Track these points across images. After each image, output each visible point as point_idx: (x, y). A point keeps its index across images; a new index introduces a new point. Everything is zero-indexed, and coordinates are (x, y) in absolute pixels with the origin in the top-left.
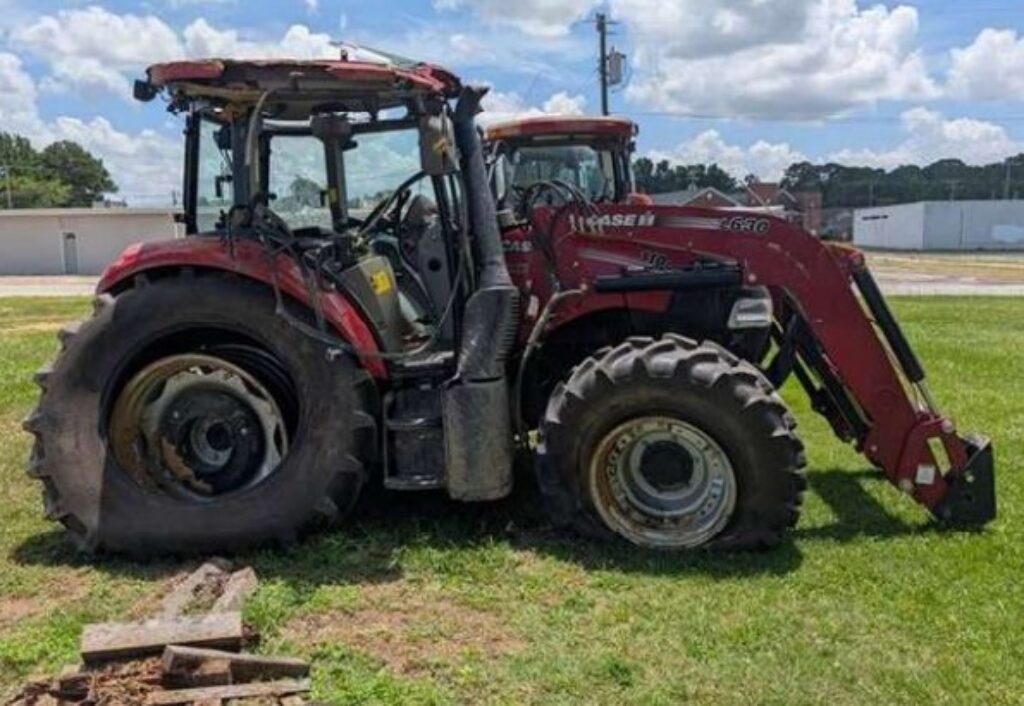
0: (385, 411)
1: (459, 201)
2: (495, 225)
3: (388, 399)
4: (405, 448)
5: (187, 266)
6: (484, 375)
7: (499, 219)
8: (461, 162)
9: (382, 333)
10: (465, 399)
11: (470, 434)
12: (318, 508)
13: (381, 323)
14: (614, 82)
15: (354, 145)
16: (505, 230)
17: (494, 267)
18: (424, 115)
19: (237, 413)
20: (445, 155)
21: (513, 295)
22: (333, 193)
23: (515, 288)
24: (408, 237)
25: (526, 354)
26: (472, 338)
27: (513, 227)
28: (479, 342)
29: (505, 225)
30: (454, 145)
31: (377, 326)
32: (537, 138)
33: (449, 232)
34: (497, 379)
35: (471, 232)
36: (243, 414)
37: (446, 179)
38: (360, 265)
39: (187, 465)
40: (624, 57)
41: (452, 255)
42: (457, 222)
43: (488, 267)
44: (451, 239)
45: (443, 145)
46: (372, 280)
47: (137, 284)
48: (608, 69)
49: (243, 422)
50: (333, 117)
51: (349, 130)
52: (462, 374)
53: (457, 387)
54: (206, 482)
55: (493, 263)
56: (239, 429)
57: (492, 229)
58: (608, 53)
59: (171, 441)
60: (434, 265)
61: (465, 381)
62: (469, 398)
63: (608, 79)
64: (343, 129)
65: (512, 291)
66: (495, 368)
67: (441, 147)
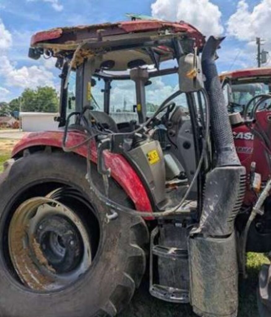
0: (152, 241)
1: (204, 107)
2: (228, 123)
3: (154, 233)
4: (163, 266)
5: (49, 146)
6: (220, 233)
7: (231, 118)
8: (205, 83)
9: (152, 189)
10: (205, 248)
11: (208, 273)
12: (104, 309)
13: (152, 182)
14: (263, 63)
15: (150, 83)
16: (235, 126)
17: (228, 153)
18: (182, 55)
19: (70, 232)
20: (195, 79)
21: (241, 174)
22: (139, 106)
23: (243, 168)
24: (172, 128)
25: (251, 218)
26: (211, 204)
27: (241, 124)
28: (216, 207)
29: (235, 123)
30: (201, 73)
31: (149, 185)
32: (239, 79)
33: (196, 127)
34: (228, 236)
35: (211, 128)
36: (72, 233)
37: (195, 94)
38: (142, 147)
39: (44, 256)
40: (268, 53)
41: (197, 141)
42: (202, 120)
43: (224, 152)
44: (197, 132)
45: (194, 72)
46: (147, 155)
47: (24, 155)
48: (261, 57)
49: (71, 238)
50: (140, 68)
51: (147, 76)
52: (202, 229)
53: (199, 238)
54: (53, 267)
55: (227, 149)
56: (70, 242)
57: (226, 125)
58: (261, 52)
59: (38, 241)
60: (187, 145)
61: (205, 235)
62: (207, 249)
63: (261, 62)
64: (145, 75)
65: (241, 170)
66: (228, 227)
67: (192, 74)
